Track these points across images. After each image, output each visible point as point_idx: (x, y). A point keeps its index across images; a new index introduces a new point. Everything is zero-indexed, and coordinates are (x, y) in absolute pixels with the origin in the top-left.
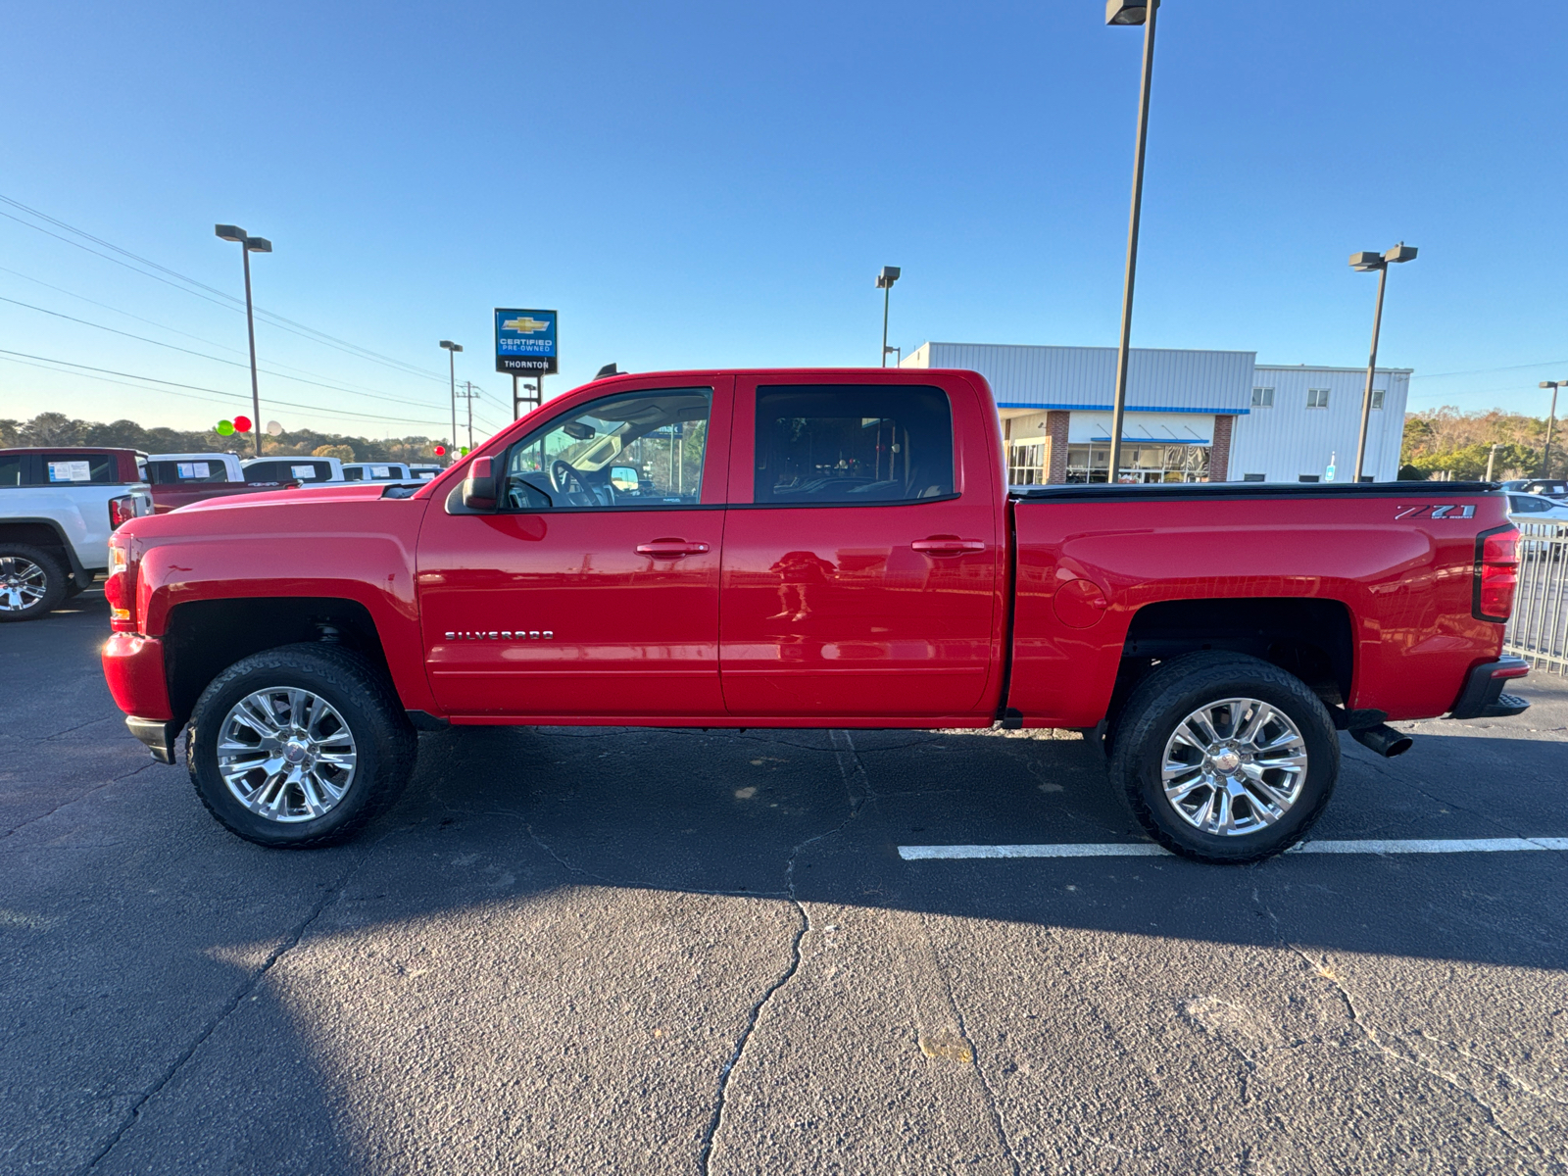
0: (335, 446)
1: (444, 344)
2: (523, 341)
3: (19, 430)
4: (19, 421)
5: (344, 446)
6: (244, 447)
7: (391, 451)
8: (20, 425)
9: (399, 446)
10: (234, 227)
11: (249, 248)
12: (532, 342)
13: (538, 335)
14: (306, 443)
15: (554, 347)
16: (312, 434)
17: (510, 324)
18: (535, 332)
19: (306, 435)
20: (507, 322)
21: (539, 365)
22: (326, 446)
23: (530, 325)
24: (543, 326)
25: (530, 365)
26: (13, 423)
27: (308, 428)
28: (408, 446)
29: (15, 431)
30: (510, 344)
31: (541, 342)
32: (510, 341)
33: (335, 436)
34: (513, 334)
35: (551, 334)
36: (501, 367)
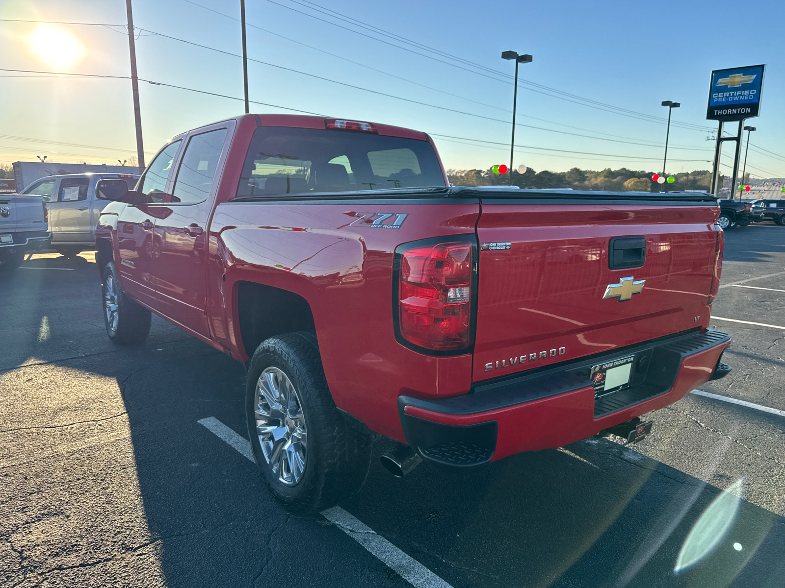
0: (639, 178)
1: (665, 104)
2: (732, 93)
3: (483, 174)
4: (483, 170)
5: (645, 178)
6: (585, 180)
7: (679, 181)
8: (484, 172)
9: (685, 178)
10: (511, 51)
11: (520, 62)
12: (738, 93)
13: (745, 87)
14: (623, 177)
15: (758, 96)
16: (628, 171)
17: (722, 81)
18: (742, 84)
19: (624, 172)
20: (720, 80)
21: (743, 111)
22: (634, 178)
23: (739, 79)
24: (751, 78)
25: (735, 111)
26: (480, 171)
27: (625, 168)
28: (691, 177)
29: (481, 175)
30: (720, 97)
31: (746, 92)
32: (720, 95)
33: (642, 171)
34: (724, 89)
35: (757, 85)
36: (711, 115)
